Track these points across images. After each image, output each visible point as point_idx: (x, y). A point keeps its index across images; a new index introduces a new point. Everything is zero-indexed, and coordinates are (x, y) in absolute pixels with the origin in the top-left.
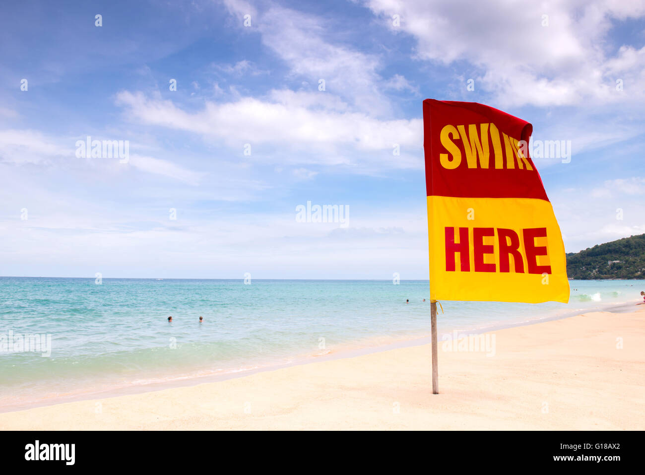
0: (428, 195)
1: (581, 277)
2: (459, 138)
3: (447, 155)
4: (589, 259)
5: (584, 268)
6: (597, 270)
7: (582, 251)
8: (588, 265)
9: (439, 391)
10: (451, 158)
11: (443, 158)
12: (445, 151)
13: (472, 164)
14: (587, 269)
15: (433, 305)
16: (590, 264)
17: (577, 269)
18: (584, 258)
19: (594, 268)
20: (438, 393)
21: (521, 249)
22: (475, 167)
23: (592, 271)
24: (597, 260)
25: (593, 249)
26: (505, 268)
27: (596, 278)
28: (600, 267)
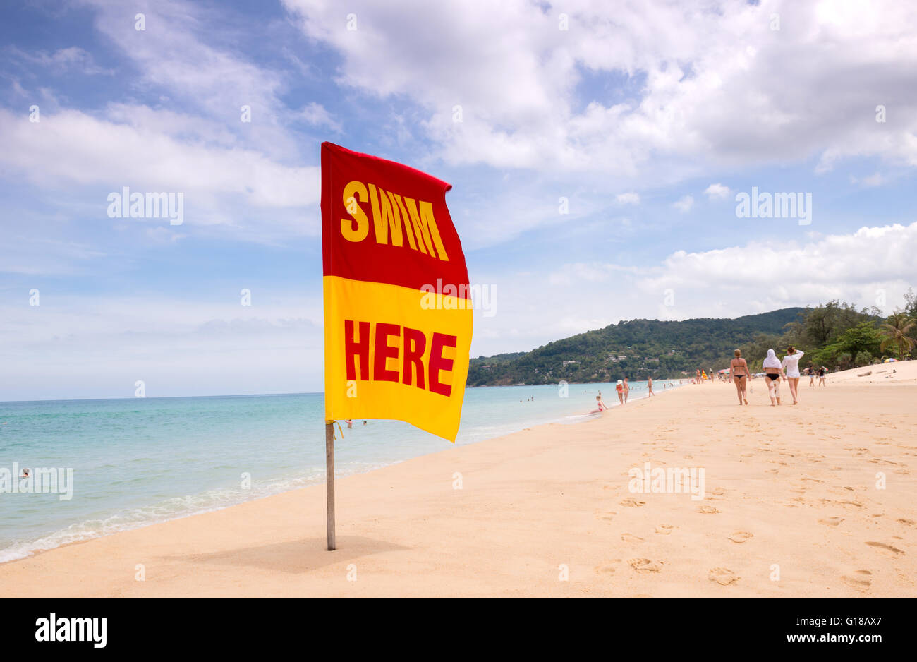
0: (325, 274)
1: (533, 381)
2: (367, 201)
3: (350, 222)
4: (541, 360)
5: (536, 371)
6: (551, 372)
7: (534, 350)
8: (541, 367)
9: (337, 545)
10: (355, 227)
11: (345, 226)
12: (349, 217)
13: (381, 239)
14: (540, 372)
15: (330, 427)
16: (543, 366)
17: (529, 372)
18: (537, 357)
19: (548, 371)
20: (334, 549)
21: (425, 359)
22: (385, 242)
23: (545, 375)
24: (550, 360)
25: (547, 347)
26: (407, 380)
27: (549, 383)
28: (554, 369)
